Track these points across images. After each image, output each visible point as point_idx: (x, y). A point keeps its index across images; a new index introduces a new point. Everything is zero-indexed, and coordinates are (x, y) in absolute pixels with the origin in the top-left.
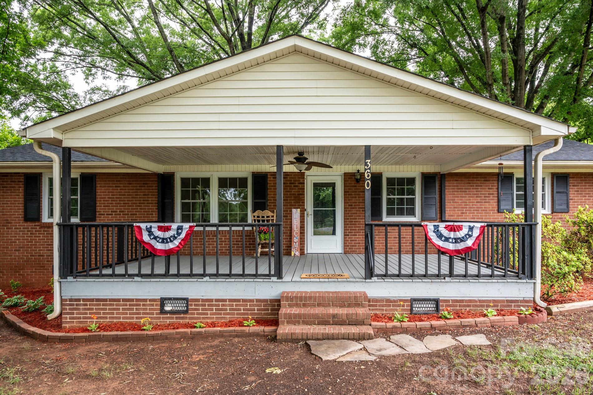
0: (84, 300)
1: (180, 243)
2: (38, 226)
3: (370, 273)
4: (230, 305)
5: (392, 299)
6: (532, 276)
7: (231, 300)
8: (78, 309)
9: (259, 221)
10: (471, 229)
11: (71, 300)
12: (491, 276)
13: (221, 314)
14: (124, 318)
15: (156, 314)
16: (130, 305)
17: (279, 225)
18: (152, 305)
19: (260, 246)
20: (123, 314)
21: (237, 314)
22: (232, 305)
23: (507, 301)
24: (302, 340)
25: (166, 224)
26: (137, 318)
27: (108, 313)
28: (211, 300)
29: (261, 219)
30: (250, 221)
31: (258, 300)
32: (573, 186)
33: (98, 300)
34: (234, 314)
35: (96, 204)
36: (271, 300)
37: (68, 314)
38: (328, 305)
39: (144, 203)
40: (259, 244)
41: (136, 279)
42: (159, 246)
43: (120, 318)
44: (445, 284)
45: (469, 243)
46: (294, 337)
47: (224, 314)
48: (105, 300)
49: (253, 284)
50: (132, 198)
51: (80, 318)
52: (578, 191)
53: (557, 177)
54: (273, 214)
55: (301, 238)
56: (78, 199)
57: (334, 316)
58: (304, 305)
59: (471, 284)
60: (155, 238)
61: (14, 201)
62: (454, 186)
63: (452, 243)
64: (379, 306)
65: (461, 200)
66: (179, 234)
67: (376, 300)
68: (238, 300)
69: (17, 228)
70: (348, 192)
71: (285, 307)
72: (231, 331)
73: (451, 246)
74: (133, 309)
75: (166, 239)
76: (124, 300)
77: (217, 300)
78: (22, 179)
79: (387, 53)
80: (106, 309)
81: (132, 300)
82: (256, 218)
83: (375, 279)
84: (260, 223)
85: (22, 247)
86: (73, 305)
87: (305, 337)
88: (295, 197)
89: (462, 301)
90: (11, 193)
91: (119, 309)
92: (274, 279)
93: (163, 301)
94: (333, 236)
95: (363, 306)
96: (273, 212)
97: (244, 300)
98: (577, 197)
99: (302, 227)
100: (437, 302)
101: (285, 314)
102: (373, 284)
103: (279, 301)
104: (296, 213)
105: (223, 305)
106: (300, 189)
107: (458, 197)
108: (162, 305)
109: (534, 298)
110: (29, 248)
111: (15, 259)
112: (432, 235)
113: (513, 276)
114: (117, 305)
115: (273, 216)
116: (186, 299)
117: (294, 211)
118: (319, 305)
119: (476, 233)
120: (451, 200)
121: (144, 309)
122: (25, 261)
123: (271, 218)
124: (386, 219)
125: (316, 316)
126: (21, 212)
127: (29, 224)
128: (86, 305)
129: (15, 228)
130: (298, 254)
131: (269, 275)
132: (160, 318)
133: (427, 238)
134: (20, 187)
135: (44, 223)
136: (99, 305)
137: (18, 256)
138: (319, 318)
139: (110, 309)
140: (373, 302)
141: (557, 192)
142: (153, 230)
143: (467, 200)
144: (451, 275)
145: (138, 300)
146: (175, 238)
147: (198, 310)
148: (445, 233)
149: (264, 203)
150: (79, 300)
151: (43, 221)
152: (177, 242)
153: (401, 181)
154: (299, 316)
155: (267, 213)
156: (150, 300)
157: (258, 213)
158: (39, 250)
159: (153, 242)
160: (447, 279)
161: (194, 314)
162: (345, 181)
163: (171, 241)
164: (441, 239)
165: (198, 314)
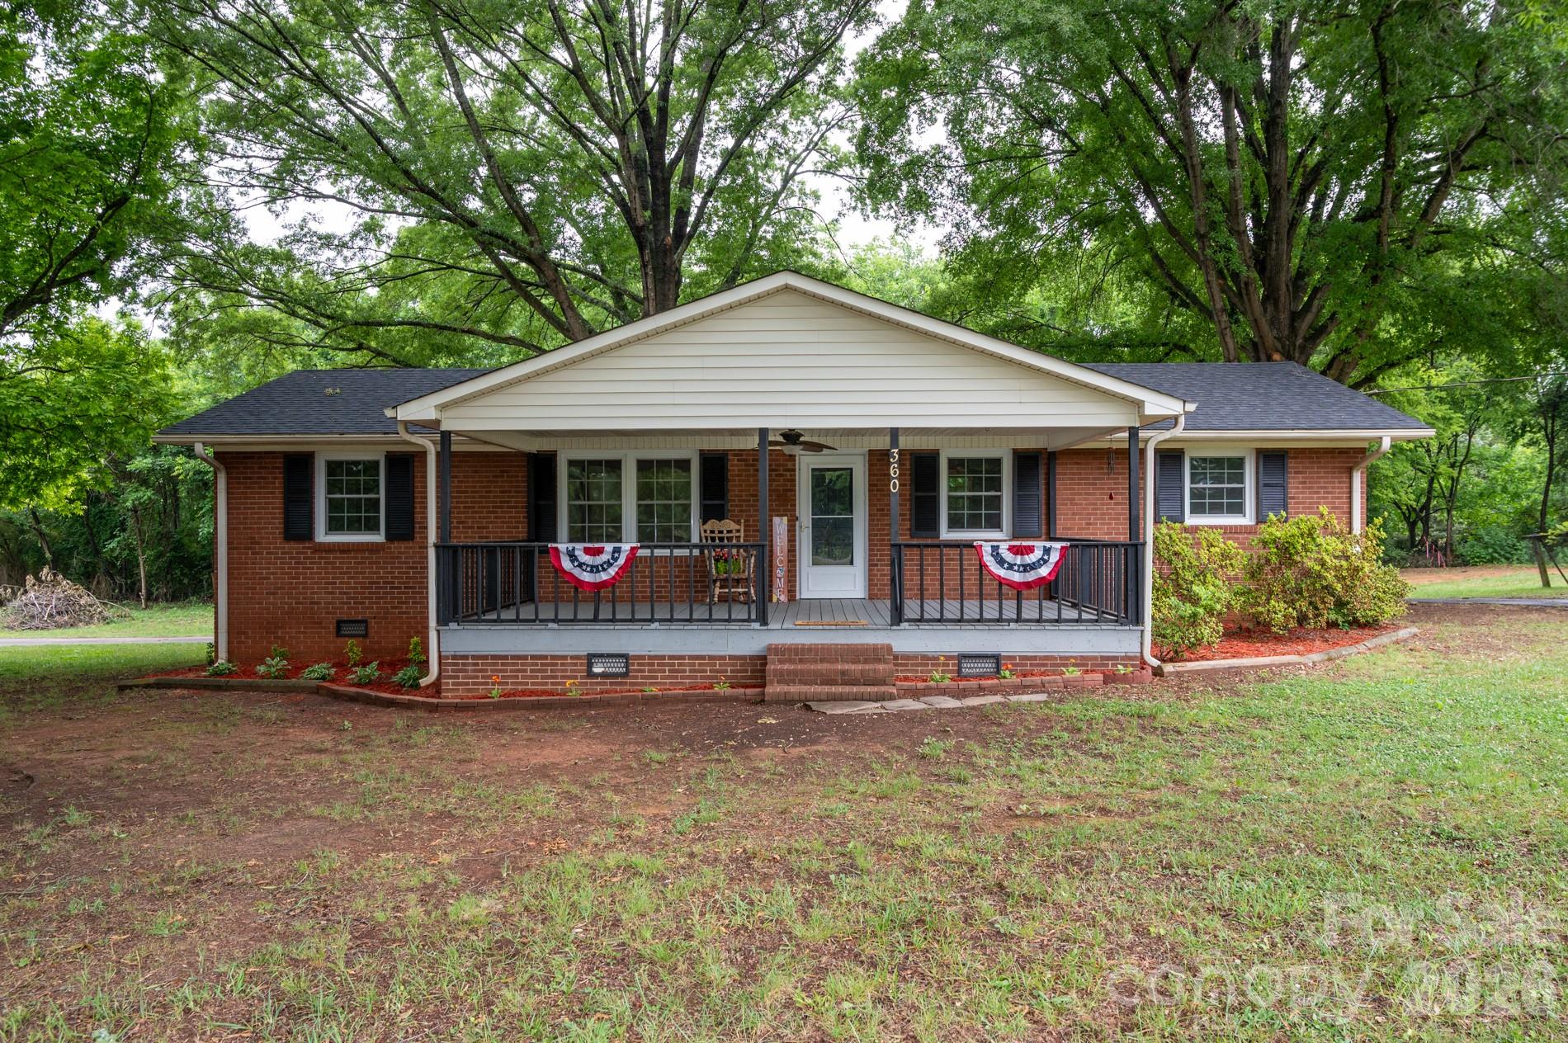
0: (474, 657)
1: (617, 573)
2: (308, 548)
3: (898, 617)
4: (690, 665)
5: (930, 654)
6: (1138, 619)
7: (691, 657)
8: (466, 671)
9: (713, 539)
10: (1047, 551)
11: (454, 657)
12: (1077, 621)
13: (676, 678)
14: (533, 684)
15: (582, 677)
16: (542, 665)
17: (763, 546)
18: (576, 664)
19: (718, 584)
20: (532, 677)
21: (702, 677)
22: (694, 665)
23: (1103, 658)
24: (800, 701)
25: (597, 545)
26: (552, 684)
27: (509, 677)
28: (663, 657)
29: (716, 535)
30: (695, 539)
31: (731, 657)
32: (1296, 473)
33: (494, 657)
34: (696, 677)
35: (414, 508)
36: (752, 657)
37: (450, 677)
38: (837, 661)
39: (502, 507)
40: (715, 581)
41: (551, 625)
42: (587, 577)
43: (527, 684)
44: (1008, 633)
45: (1044, 571)
46: (788, 698)
47: (682, 678)
48: (505, 657)
49: (724, 633)
50: (481, 497)
51: (467, 684)
52: (1305, 483)
53: (1265, 456)
54: (738, 527)
55: (789, 571)
56: (378, 499)
57: (843, 673)
58: (801, 661)
59: (1048, 633)
60: (580, 565)
61: (266, 503)
62: (1073, 474)
63: (1018, 571)
64: (912, 665)
65: (1085, 499)
66: (616, 559)
67: (907, 657)
68: (702, 657)
69: (272, 553)
70: (876, 485)
71: (773, 663)
72: (699, 694)
73: (1017, 577)
74: (546, 671)
75: (597, 567)
76: (533, 657)
77: (671, 657)
78: (280, 463)
79: (988, 129)
80: (506, 671)
81: (545, 657)
82: (708, 534)
83: (904, 625)
84: (715, 542)
85: (281, 588)
86: (457, 664)
87: (803, 698)
88: (778, 496)
89: (1035, 658)
90: (260, 488)
91: (525, 671)
92: (756, 625)
93: (591, 658)
94: (850, 567)
95: (885, 662)
96: (738, 523)
97: (711, 658)
98: (1302, 493)
99: (792, 550)
100: (996, 658)
101: (775, 670)
102: (901, 633)
103: (764, 658)
104: (780, 525)
105: (680, 664)
106: (788, 480)
107: (1081, 494)
108: (590, 665)
109: (1142, 652)
110: (295, 588)
111: (268, 608)
112: (989, 560)
113: (1112, 621)
114: (522, 665)
115: (738, 531)
116: (625, 656)
117: (776, 520)
118: (822, 661)
119: (1054, 557)
120: (1068, 499)
121: (563, 671)
122: (287, 613)
123: (734, 534)
124: (946, 534)
125: (817, 673)
126: (278, 523)
127: (293, 545)
128: (477, 664)
129: (268, 553)
130: (783, 598)
131: (749, 620)
132: (586, 684)
133: (982, 566)
134: (276, 478)
135: (320, 543)
136: (497, 664)
137: (272, 603)
138: (822, 675)
139: (512, 671)
140: (902, 659)
141: (1266, 485)
142: (577, 553)
143: (1098, 499)
144: (1018, 620)
145: (553, 657)
146: (610, 565)
147: (644, 671)
148: (1008, 557)
149: (723, 506)
150: (466, 657)
151: (317, 540)
152: (612, 571)
153: (974, 464)
154: (795, 673)
155: (728, 524)
156: (572, 657)
157: (712, 524)
158: (312, 593)
159: (577, 572)
160: (1013, 625)
161: (637, 677)
162: (871, 465)
163: (604, 570)
164: (1002, 566)
165: (643, 677)
